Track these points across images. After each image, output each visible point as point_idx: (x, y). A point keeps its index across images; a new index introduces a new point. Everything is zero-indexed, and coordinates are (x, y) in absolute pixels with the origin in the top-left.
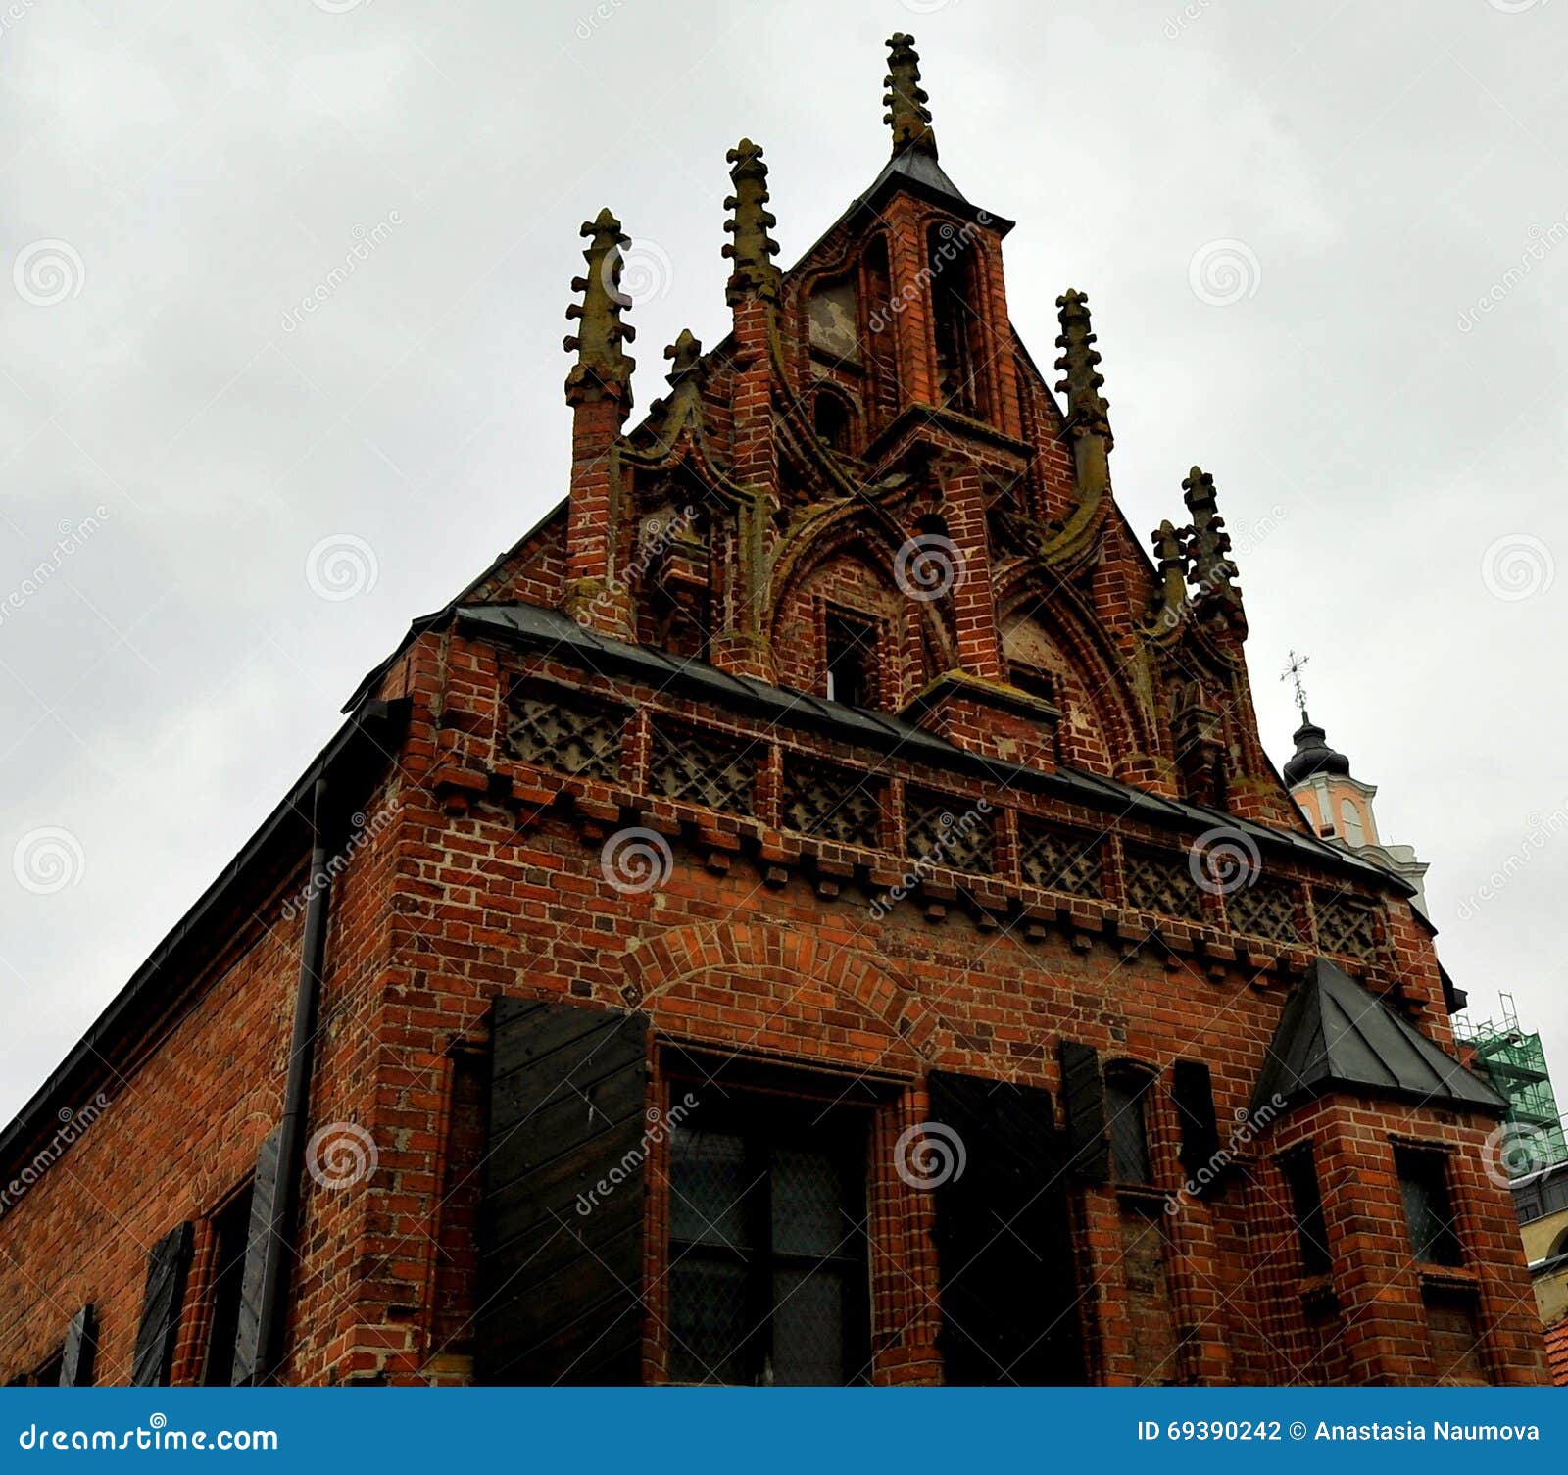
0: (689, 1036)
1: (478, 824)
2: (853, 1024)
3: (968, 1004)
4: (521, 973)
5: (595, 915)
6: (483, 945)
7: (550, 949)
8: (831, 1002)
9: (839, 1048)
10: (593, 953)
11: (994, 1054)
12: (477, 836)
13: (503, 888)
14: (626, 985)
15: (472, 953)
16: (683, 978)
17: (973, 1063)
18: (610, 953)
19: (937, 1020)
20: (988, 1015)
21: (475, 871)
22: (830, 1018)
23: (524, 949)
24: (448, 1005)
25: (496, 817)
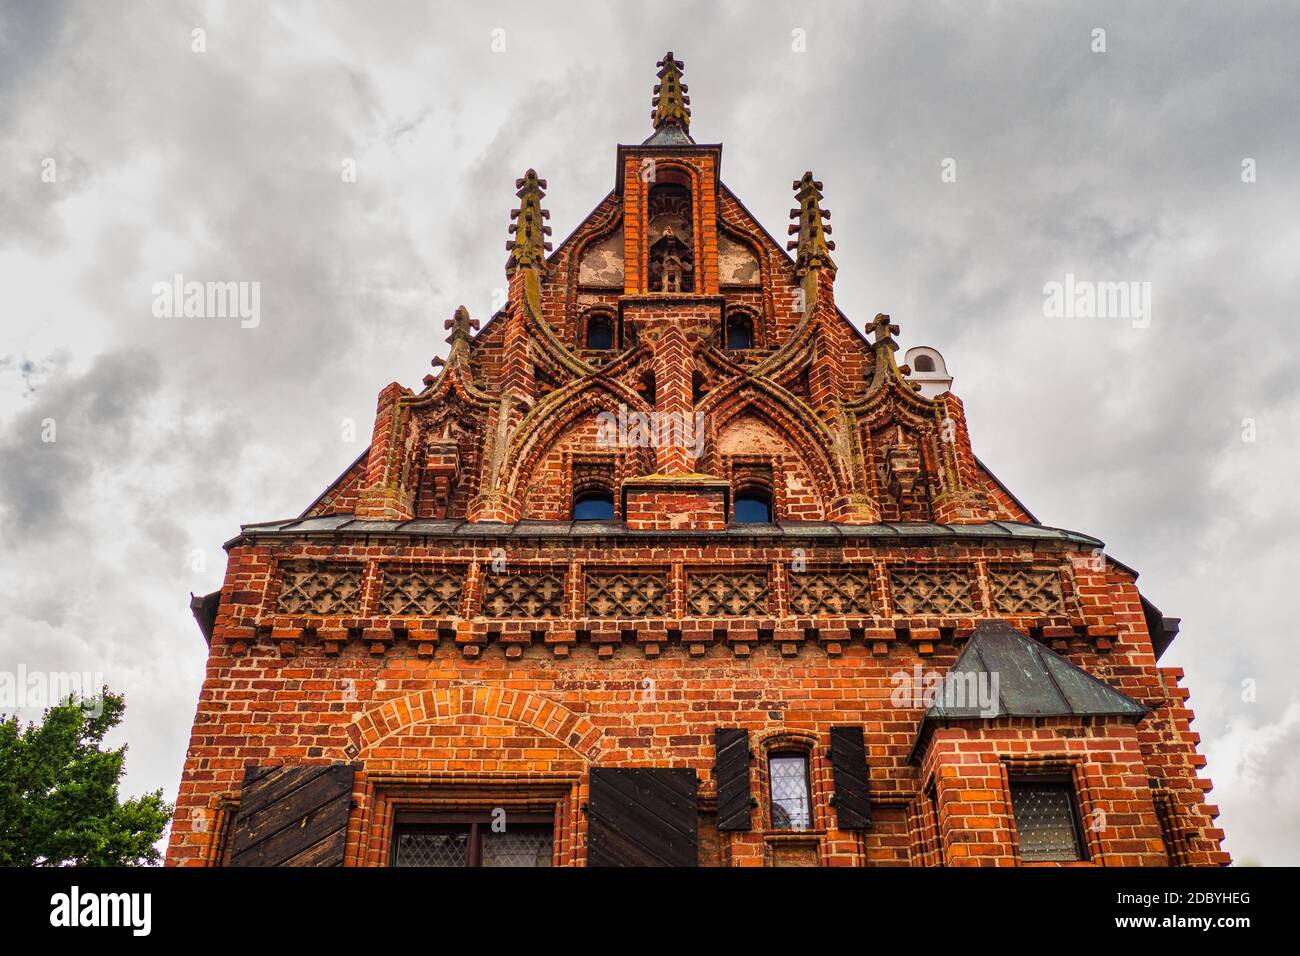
0: (393, 771)
1: (255, 659)
2: (529, 743)
3: (632, 714)
4: (273, 748)
5: (330, 703)
6: (249, 735)
7: (296, 731)
8: (512, 733)
9: (514, 763)
10: (326, 728)
11: (653, 747)
12: (254, 667)
13: (268, 696)
14: (349, 744)
15: (242, 741)
16: (392, 734)
17: (633, 757)
18: (339, 725)
19: (603, 731)
20: (650, 720)
21: (250, 689)
22: (509, 743)
23: (278, 733)
24: (221, 777)
25: (268, 652)
